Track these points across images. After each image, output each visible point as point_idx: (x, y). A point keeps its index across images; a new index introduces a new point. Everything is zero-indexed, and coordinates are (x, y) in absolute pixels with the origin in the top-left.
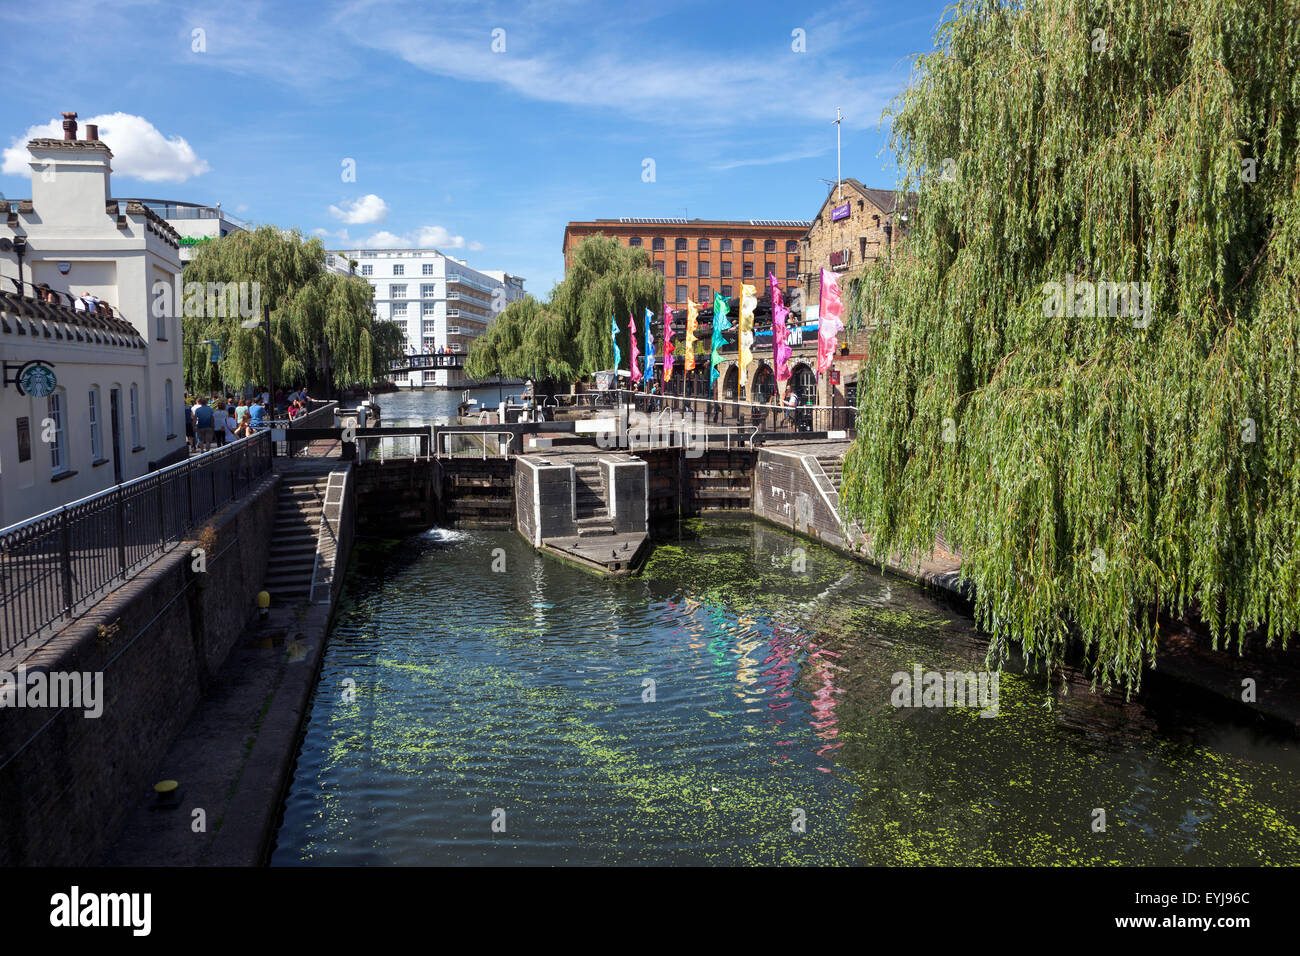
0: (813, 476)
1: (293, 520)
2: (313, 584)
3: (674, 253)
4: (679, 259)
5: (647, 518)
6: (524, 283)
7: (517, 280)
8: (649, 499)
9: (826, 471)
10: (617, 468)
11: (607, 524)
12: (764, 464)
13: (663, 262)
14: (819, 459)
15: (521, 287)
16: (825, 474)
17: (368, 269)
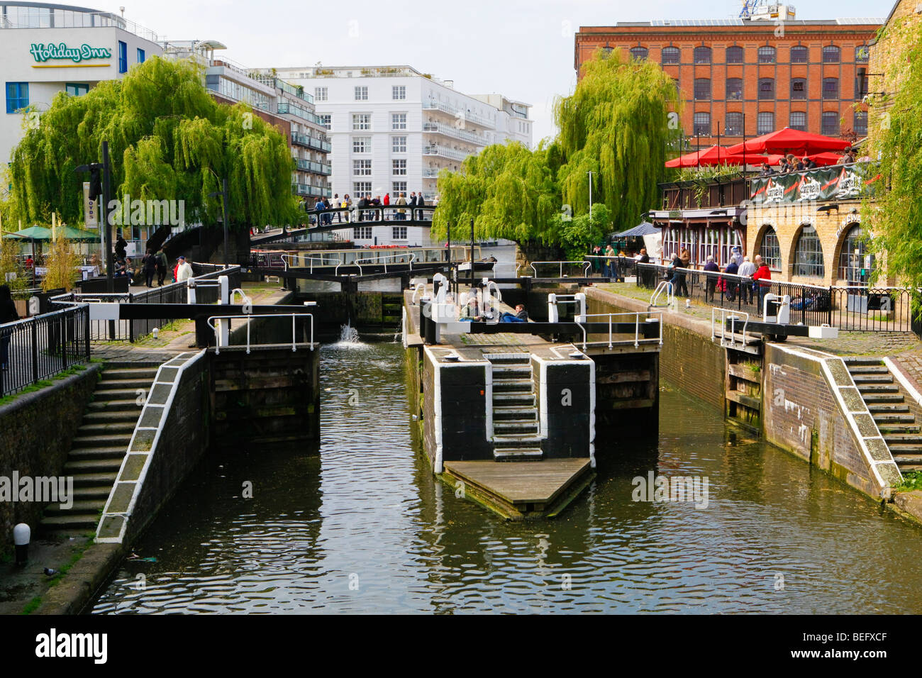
0: (835, 388)
1: (102, 427)
2: (105, 514)
3: (724, 67)
4: (729, 76)
5: (592, 438)
6: (530, 109)
7: (521, 106)
8: (596, 411)
9: (858, 382)
10: (550, 369)
11: (534, 444)
12: (776, 367)
13: (710, 80)
14: (849, 363)
15: (526, 116)
16: (854, 386)
17: (322, 93)
